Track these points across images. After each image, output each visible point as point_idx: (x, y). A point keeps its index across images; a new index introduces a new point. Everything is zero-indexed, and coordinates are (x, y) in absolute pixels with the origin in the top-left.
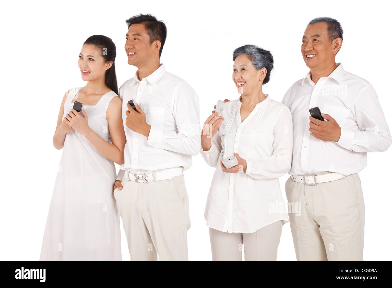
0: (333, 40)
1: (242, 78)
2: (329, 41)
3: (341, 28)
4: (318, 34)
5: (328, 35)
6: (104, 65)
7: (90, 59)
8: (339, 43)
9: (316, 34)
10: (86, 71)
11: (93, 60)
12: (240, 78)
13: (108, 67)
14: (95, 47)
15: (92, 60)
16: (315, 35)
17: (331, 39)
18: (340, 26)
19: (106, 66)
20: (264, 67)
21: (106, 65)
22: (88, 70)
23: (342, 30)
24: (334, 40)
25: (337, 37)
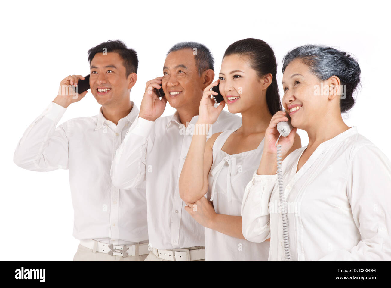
0: (202, 72)
1: (295, 98)
2: (198, 74)
3: (211, 55)
4: (184, 64)
5: (196, 65)
6: (259, 82)
7: (236, 76)
8: (210, 76)
9: (181, 64)
10: (233, 97)
11: (240, 76)
12: (293, 99)
13: (266, 84)
14: (239, 56)
15: (238, 77)
16: (180, 66)
17: (200, 71)
18: (210, 53)
19: (264, 84)
20: (333, 74)
21: (262, 81)
22: (237, 95)
23: (213, 59)
24: (204, 73)
25: (208, 69)
